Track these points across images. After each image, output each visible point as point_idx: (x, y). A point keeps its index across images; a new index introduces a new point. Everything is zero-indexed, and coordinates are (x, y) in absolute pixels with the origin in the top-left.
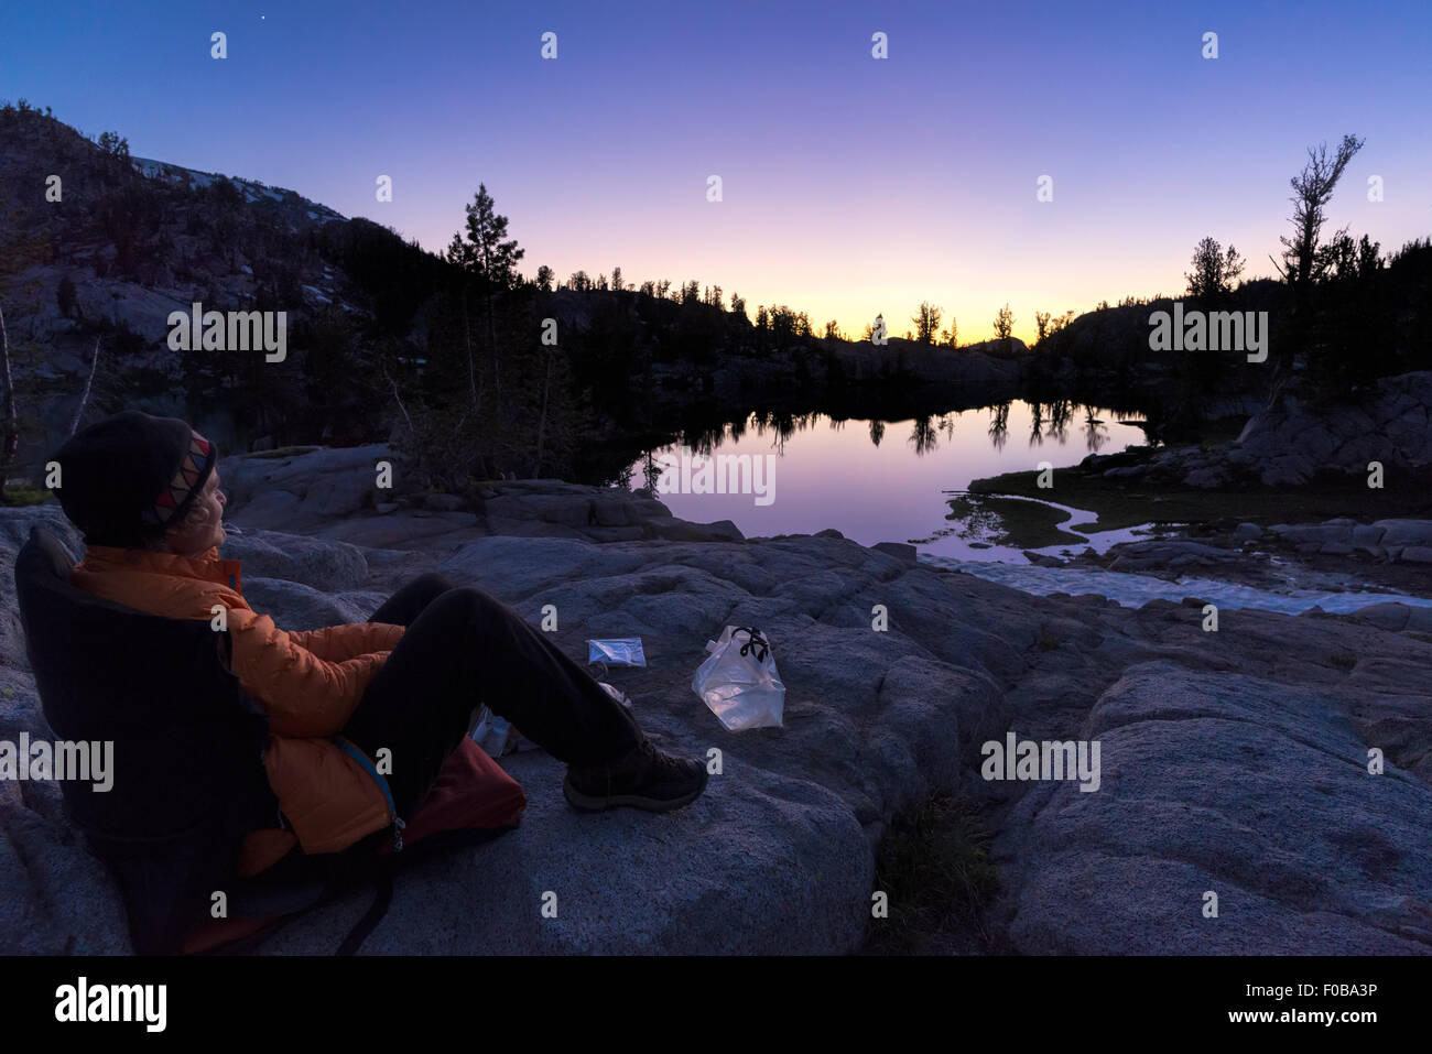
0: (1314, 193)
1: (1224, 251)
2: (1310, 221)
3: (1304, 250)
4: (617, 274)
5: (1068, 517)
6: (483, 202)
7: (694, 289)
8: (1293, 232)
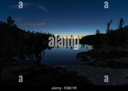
0: (109, 25)
1: (99, 31)
2: (108, 27)
3: (108, 30)
4: (41, 32)
5: (88, 57)
6: (10, 18)
7: (49, 33)
8: (107, 28)
